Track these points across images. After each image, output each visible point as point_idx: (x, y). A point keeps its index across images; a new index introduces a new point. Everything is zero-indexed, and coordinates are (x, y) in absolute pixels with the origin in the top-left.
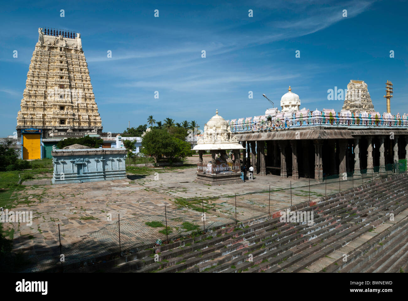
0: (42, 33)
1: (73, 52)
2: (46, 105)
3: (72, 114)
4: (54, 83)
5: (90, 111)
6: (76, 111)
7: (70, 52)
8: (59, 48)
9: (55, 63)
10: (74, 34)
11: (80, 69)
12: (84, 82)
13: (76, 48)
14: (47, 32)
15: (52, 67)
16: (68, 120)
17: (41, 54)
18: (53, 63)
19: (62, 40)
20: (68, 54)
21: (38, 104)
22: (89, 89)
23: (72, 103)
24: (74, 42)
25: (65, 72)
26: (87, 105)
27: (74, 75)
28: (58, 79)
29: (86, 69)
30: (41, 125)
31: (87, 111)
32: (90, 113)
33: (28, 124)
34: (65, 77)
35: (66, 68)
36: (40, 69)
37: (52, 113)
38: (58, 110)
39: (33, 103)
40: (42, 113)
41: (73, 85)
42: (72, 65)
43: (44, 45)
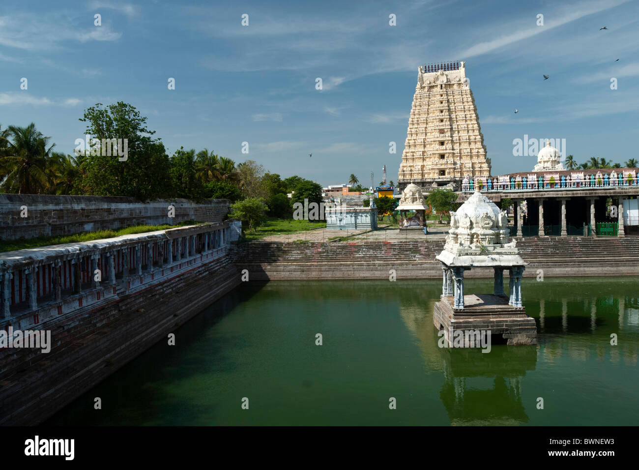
0: (422, 72)
1: (455, 87)
2: (425, 154)
3: (453, 162)
4: (433, 128)
5: (474, 158)
6: (458, 158)
7: (452, 87)
8: (439, 86)
9: (435, 104)
10: (458, 63)
11: (463, 107)
12: (469, 122)
13: (460, 81)
14: (427, 69)
15: (432, 110)
16: (448, 170)
17: (420, 96)
18: (432, 105)
19: (443, 74)
20: (450, 91)
21: (417, 155)
22: (473, 130)
23: (453, 149)
24: (457, 75)
25: (446, 114)
26: (471, 150)
27: (456, 116)
28: (438, 124)
29: (471, 105)
30: (420, 177)
31: (471, 157)
32: (475, 160)
33: (407, 177)
34: (445, 120)
35: (446, 109)
36: (419, 115)
37: (431, 163)
38: (437, 159)
39: (412, 154)
40: (421, 164)
41: (455, 128)
42: (455, 103)
43: (424, 85)
